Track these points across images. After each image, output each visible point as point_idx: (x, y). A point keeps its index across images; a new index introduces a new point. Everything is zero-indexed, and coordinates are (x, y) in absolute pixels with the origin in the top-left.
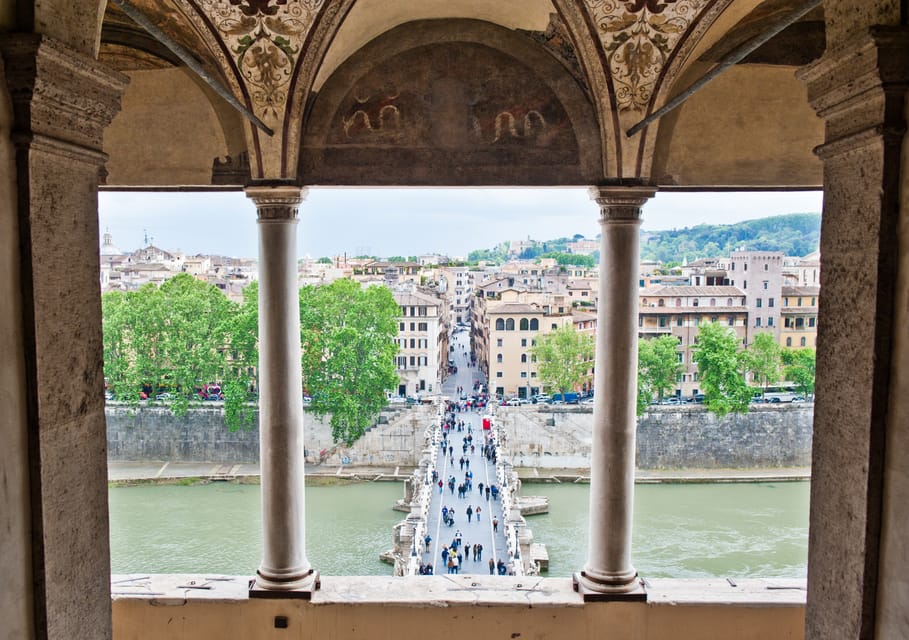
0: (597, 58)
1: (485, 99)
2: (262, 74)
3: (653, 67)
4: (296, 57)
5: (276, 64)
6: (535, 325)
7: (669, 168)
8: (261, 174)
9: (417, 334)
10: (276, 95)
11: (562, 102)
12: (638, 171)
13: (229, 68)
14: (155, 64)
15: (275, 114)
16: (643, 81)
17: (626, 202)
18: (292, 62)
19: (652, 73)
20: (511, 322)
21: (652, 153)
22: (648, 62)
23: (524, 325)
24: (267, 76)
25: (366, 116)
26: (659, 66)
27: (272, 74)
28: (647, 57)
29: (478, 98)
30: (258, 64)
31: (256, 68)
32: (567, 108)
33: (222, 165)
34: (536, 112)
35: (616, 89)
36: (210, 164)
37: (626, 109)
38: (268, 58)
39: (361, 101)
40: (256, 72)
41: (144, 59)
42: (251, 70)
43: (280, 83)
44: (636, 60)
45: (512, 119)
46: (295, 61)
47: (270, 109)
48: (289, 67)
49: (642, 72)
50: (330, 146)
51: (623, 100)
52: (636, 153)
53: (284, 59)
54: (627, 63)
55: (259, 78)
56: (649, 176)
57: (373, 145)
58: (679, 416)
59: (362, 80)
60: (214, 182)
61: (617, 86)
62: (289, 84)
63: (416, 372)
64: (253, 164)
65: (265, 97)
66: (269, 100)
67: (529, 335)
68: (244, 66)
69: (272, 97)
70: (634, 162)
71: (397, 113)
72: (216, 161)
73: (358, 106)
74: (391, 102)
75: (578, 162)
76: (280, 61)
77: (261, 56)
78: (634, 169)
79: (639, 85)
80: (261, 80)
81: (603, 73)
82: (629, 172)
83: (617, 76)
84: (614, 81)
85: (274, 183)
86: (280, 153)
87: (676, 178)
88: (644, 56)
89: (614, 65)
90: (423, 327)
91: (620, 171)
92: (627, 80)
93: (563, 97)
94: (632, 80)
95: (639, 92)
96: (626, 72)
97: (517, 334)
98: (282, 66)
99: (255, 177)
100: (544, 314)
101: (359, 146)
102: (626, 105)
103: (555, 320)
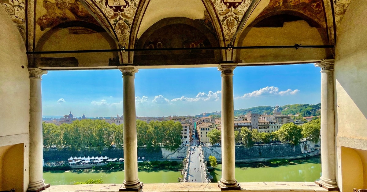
0: (219, 24)
1: (187, 40)
2: (121, 32)
3: (235, 27)
4: (131, 26)
5: (125, 29)
6: (209, 129)
7: (241, 58)
8: (122, 62)
9: (185, 132)
10: (126, 38)
11: (209, 40)
12: (232, 59)
13: (112, 30)
14: (93, 32)
15: (126, 44)
16: (232, 31)
17: (229, 68)
18: (130, 28)
19: (235, 29)
20: (204, 129)
21: (236, 53)
22: (233, 25)
23: (206, 129)
24: (123, 32)
25: (153, 45)
26: (237, 26)
27: (124, 31)
28: (233, 24)
29: (185, 40)
30: (120, 28)
31: (120, 30)
32: (210, 41)
33: (111, 60)
34: (202, 43)
35: (224, 34)
36: (108, 60)
37: (228, 40)
38: (123, 26)
39: (151, 41)
40: (119, 31)
41: (90, 31)
42: (118, 30)
43: (127, 34)
44: (229, 24)
45: (195, 45)
46: (131, 27)
47: (124, 43)
48: (129, 30)
49: (232, 29)
50: (143, 54)
51: (227, 38)
52: (231, 53)
53: (127, 27)
54: (227, 26)
55: (120, 33)
56: (235, 60)
57: (155, 54)
58: (239, 147)
59: (152, 35)
60: (109, 65)
61: (225, 33)
62: (129, 34)
63: (185, 139)
64: (120, 59)
65: (123, 39)
66: (124, 40)
67: (208, 131)
68: (116, 29)
69: (125, 39)
70: (230, 56)
71: (162, 44)
72: (110, 59)
73: (150, 43)
74: (160, 41)
75: (214, 57)
76: (126, 27)
77: (121, 26)
78: (231, 58)
79: (231, 33)
80: (121, 33)
81: (220, 29)
82: (229, 59)
83: (224, 30)
84: (224, 31)
85: (126, 65)
86: (128, 56)
87: (243, 61)
88: (232, 24)
89: (223, 26)
90: (186, 130)
91: (226, 59)
92: (227, 31)
93: (209, 38)
94: (229, 31)
95: (231, 35)
96: (227, 29)
97: (205, 131)
98: (127, 29)
99: (121, 63)
100: (211, 127)
101: (151, 54)
102: (228, 39)
103: (213, 128)
